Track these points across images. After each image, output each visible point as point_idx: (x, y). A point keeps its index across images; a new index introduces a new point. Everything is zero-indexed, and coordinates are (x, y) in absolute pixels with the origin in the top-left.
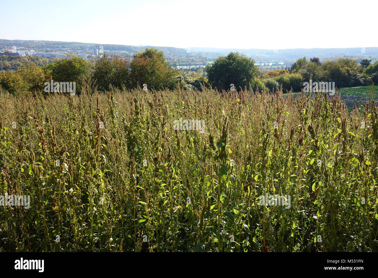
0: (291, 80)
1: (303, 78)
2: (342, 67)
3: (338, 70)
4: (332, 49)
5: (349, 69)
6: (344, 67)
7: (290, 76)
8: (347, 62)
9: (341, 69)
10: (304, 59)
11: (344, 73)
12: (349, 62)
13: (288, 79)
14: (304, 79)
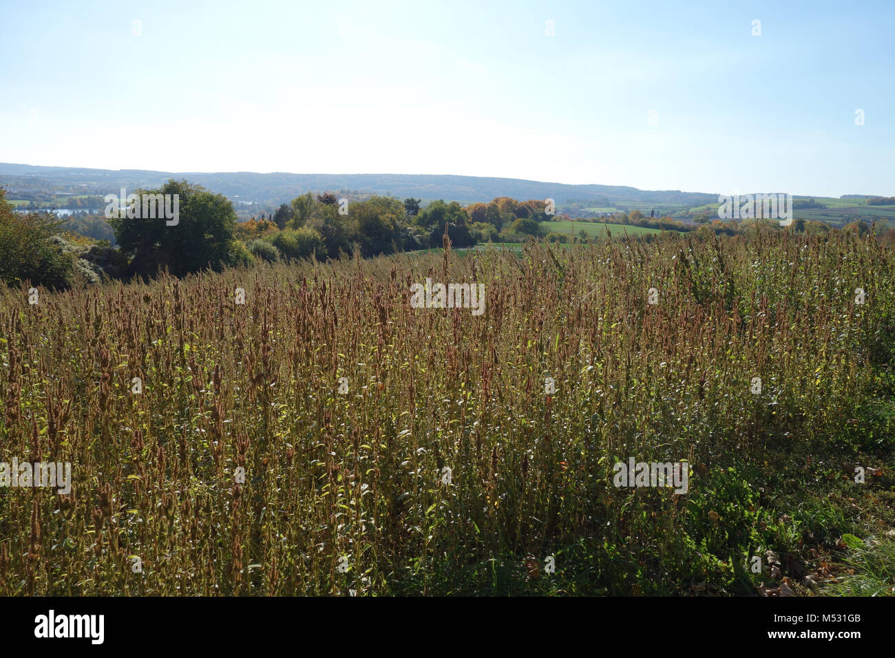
0: (299, 242)
1: (322, 237)
2: (383, 213)
3: (377, 219)
4: (314, 176)
5: (394, 216)
6: (385, 213)
7: (296, 233)
8: (387, 204)
9: (381, 217)
10: (309, 196)
11: (388, 226)
12: (389, 203)
13: (295, 240)
14: (324, 238)
